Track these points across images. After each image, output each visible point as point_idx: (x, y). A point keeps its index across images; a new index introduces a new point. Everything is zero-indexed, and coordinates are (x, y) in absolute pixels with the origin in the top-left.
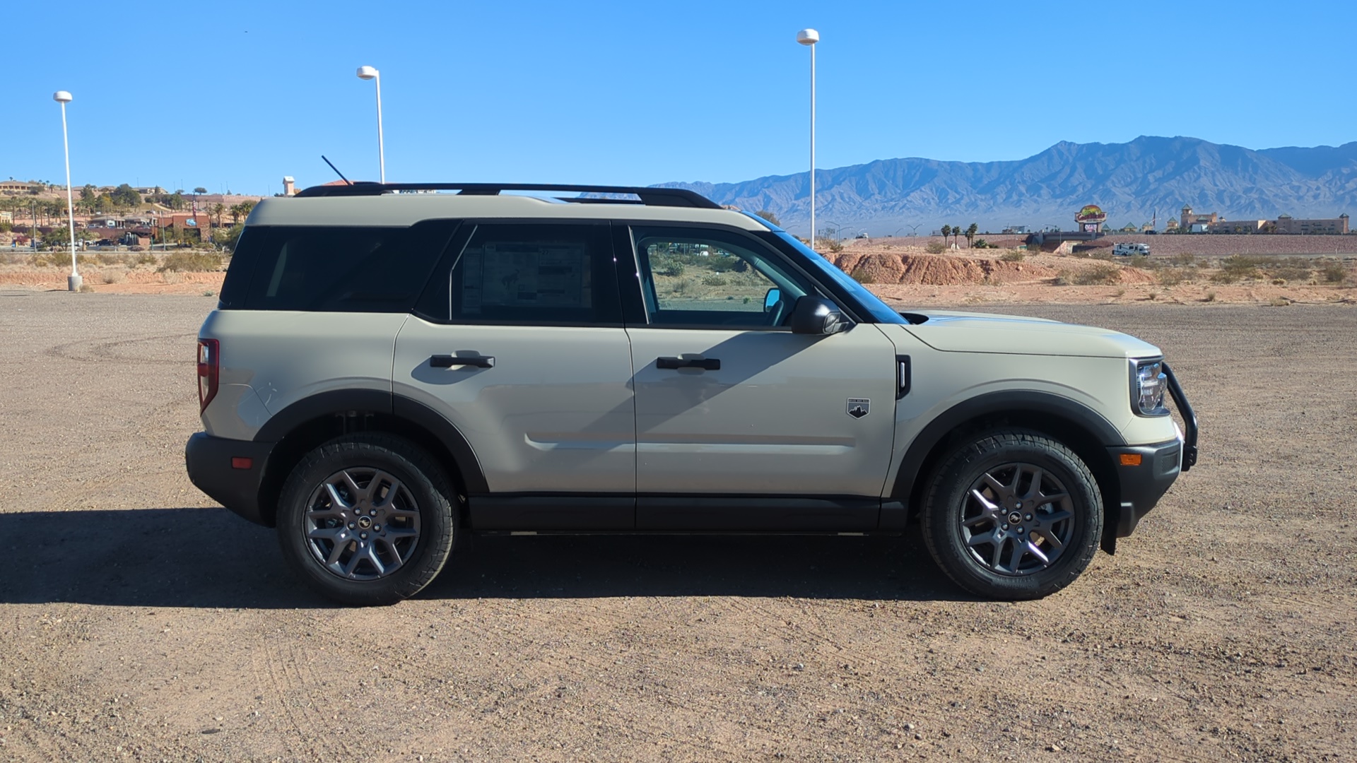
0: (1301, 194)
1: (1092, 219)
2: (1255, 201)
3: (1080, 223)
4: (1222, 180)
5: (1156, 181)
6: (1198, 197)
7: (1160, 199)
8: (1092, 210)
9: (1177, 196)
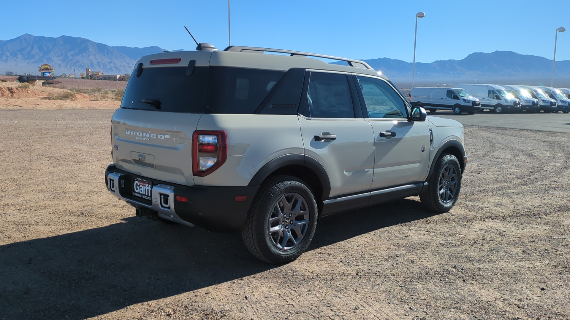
0: (130, 66)
1: (47, 71)
2: (113, 67)
3: (41, 72)
4: (99, 58)
5: (71, 56)
6: (90, 64)
7: (74, 64)
8: (47, 67)
9: (81, 63)
